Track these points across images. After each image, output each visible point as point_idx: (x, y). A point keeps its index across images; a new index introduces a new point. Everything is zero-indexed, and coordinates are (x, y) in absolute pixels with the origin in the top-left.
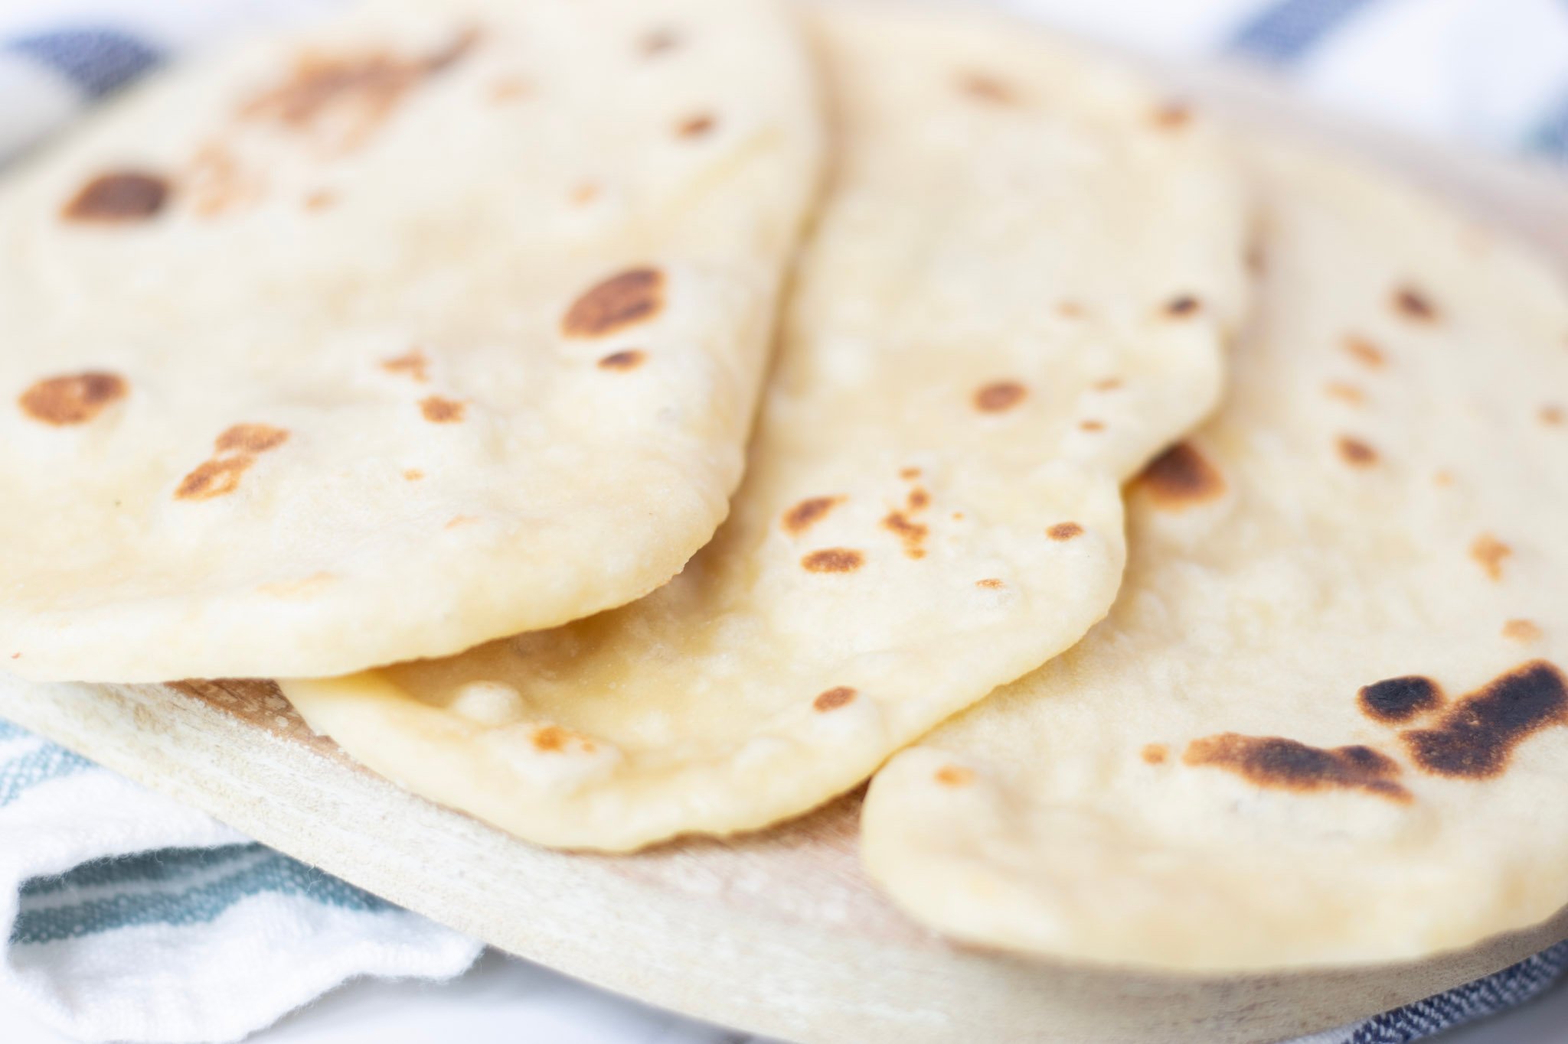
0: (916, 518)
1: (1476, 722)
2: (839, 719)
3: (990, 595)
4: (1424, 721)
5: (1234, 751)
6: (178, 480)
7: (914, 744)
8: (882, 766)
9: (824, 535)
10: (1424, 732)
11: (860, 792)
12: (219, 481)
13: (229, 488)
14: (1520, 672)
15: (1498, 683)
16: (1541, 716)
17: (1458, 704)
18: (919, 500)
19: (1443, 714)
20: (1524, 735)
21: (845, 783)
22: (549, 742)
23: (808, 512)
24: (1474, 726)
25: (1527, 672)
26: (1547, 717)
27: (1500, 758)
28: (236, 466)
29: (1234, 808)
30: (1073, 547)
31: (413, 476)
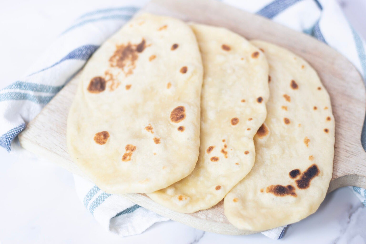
0: (226, 150)
1: (305, 177)
2: (219, 191)
3: (237, 166)
4: (298, 178)
5: (273, 189)
6: (121, 157)
7: (229, 192)
8: (225, 196)
9: (213, 154)
10: (298, 180)
11: (223, 200)
12: (128, 158)
13: (130, 159)
14: (311, 167)
15: (308, 169)
16: (314, 175)
17: (303, 173)
18: (226, 146)
19: (301, 176)
20: (312, 179)
21: (220, 199)
22: (180, 199)
23: (210, 149)
24: (305, 178)
25: (312, 166)
26: (315, 175)
27: (309, 184)
28: (130, 155)
29: (273, 199)
30: (248, 156)
31: (155, 154)
